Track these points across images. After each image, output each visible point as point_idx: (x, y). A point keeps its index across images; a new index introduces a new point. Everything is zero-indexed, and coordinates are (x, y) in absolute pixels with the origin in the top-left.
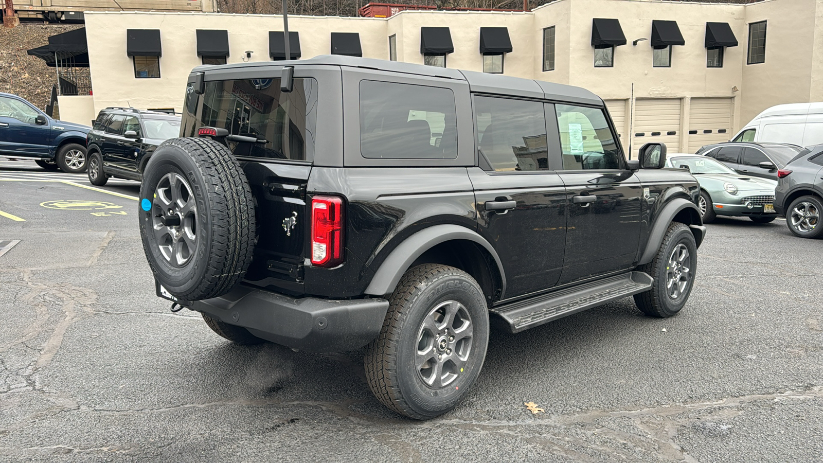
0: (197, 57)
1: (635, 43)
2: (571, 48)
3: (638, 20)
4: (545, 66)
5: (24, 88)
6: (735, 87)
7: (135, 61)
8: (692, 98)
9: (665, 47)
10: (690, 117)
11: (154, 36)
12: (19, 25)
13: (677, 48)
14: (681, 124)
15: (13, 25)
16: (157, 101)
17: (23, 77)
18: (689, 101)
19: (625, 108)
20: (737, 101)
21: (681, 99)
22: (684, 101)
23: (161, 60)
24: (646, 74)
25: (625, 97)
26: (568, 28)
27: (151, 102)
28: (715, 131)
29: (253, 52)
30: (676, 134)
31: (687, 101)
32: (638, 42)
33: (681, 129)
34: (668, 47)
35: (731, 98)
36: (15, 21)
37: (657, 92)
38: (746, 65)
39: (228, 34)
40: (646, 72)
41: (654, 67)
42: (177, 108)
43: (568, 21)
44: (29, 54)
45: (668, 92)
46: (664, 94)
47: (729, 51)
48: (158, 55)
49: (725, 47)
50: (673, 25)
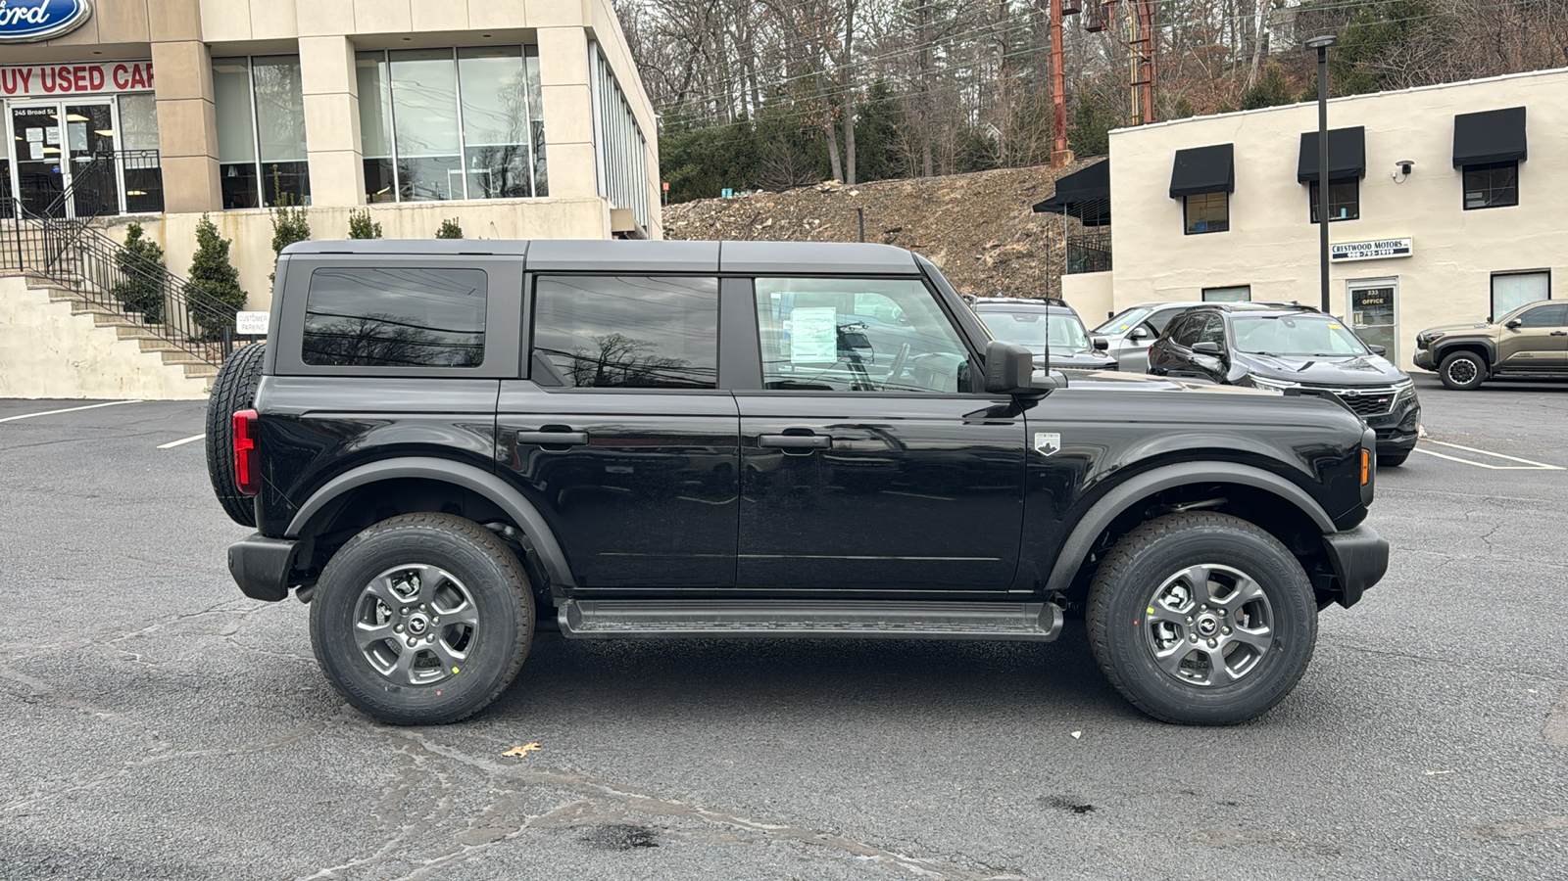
0: (1300, 185)
5: (1056, 264)
7: (1188, 205)
11: (1223, 155)
12: (1072, 162)
15: (1062, 164)
16: (1221, 273)
17: (1058, 246)
23: (1233, 198)
27: (1209, 275)
29: (1413, 163)
36: (1067, 157)
39: (1366, 133)
42: (1256, 283)
44: (1035, 211)
48: (1229, 188)
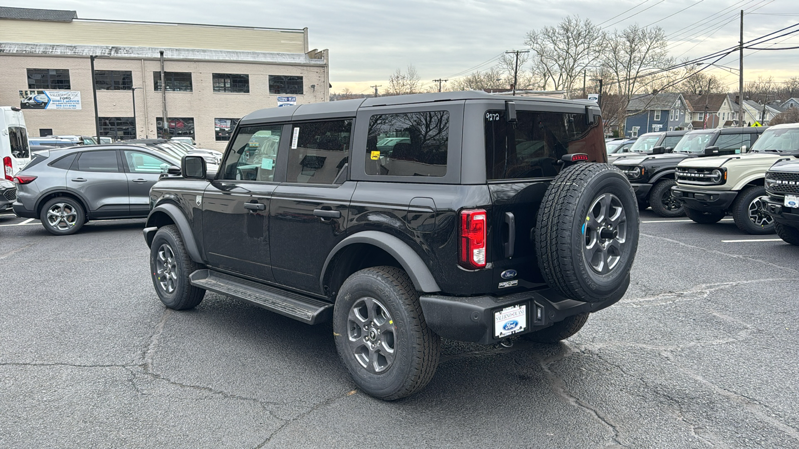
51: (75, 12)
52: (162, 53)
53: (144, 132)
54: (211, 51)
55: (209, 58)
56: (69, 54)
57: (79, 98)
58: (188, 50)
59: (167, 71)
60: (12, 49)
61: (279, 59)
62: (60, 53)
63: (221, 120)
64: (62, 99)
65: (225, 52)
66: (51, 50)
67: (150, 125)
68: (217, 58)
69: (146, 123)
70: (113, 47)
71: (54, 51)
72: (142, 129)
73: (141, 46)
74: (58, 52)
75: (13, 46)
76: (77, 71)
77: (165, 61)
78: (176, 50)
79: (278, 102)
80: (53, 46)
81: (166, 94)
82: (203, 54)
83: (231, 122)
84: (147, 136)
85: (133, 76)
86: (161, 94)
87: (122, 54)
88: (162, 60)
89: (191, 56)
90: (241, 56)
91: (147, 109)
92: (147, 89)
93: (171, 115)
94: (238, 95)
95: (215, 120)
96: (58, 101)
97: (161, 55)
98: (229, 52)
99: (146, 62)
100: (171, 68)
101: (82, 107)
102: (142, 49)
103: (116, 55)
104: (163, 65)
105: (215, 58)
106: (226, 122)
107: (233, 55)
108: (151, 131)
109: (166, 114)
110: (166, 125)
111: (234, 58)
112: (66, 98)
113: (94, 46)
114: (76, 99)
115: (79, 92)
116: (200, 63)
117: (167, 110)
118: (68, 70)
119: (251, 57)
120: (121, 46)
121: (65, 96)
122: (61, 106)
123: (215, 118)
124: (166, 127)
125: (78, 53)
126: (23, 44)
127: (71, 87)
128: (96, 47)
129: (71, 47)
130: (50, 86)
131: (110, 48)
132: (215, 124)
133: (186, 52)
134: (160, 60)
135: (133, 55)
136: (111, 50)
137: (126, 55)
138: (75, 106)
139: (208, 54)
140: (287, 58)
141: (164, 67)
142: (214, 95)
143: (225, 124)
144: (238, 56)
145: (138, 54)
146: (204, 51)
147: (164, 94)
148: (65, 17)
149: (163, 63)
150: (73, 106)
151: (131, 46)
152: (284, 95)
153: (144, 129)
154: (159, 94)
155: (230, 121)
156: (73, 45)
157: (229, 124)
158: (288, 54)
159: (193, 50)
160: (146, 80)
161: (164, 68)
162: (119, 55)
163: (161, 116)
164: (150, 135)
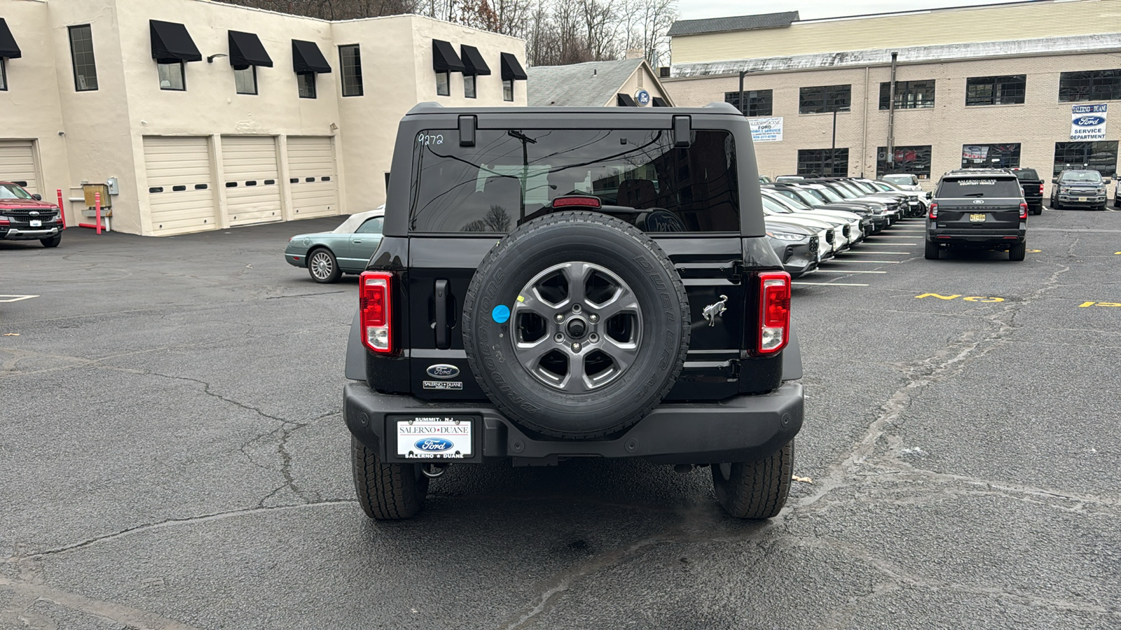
1: (210, 60)
2: (124, 60)
3: (210, 28)
4: (78, 83)
6: (333, 124)
8: (289, 137)
9: (246, 67)
10: (289, 160)
13: (262, 70)
14: (279, 169)
18: (285, 140)
19: (208, 149)
20: (337, 140)
21: (275, 137)
22: (278, 141)
24: (229, 103)
25: (205, 132)
26: (116, 30)
28: (318, 179)
30: (275, 184)
31: (283, 140)
32: (214, 59)
33: (280, 176)
34: (251, 67)
35: (331, 138)
37: (246, 128)
38: (342, 97)
40: (229, 100)
41: (238, 93)
43: (114, 19)
45: (259, 128)
46: (255, 130)
47: (321, 78)
49: (315, 73)
50: (252, 40)
51: (797, 12)
52: (894, 56)
53: (859, 168)
54: (978, 44)
55: (972, 55)
56: (782, 68)
57: (780, 126)
58: (942, 47)
59: (899, 81)
60: (718, 69)
61: (1091, 45)
62: (770, 69)
63: (972, 147)
64: (761, 129)
65: (999, 44)
66: (761, 66)
67: (868, 159)
68: (985, 55)
69: (864, 155)
70: (838, 54)
71: (765, 66)
72: (857, 164)
73: (876, 48)
74: (769, 67)
75: (720, 66)
76: (782, 91)
77: (897, 66)
78: (925, 48)
79: (1073, 115)
80: (764, 61)
81: (894, 113)
82: (964, 50)
83: (989, 149)
84: (862, 174)
85: (852, 91)
86: (888, 114)
87: (849, 62)
88: (894, 65)
89: (945, 55)
90: (1025, 47)
91: (866, 136)
92: (869, 108)
93: (897, 144)
94: (1005, 108)
95: (963, 148)
96: (756, 131)
97: (893, 58)
98: (1007, 42)
99: (871, 70)
100: (904, 76)
101: (783, 138)
102: (876, 52)
103: (840, 63)
104: (895, 73)
105: (982, 54)
106: (980, 150)
107: (1013, 47)
108: (869, 167)
109: (892, 141)
110: (890, 157)
111: (1014, 50)
112: (766, 127)
113: (814, 56)
114: (778, 127)
115: (782, 118)
116: (950, 65)
117: (894, 136)
118: (772, 90)
119: (1043, 46)
120: (849, 51)
121: (765, 125)
122: (759, 137)
123: (964, 145)
124: (890, 160)
125: (792, 66)
126: (731, 62)
127: (773, 111)
128: (816, 56)
129: (786, 59)
130: (748, 113)
131: (834, 56)
132: (963, 154)
133: (939, 51)
134: (891, 66)
135: (862, 62)
136: (835, 58)
137: (854, 63)
138: (775, 136)
139: (973, 49)
140: (1107, 42)
141: (896, 74)
142: (966, 110)
143: (979, 153)
144: (1020, 48)
145: (870, 60)
146: (966, 46)
147: (893, 114)
148: (783, 21)
149: (895, 70)
150: (773, 136)
151: (862, 50)
152: (1087, 103)
153: (859, 164)
154: (886, 114)
155: (987, 149)
156: (789, 57)
157: (986, 153)
158: (1110, 35)
159: (949, 47)
160: (870, 96)
161: (896, 77)
162: (844, 64)
163: (885, 145)
164: (867, 173)
